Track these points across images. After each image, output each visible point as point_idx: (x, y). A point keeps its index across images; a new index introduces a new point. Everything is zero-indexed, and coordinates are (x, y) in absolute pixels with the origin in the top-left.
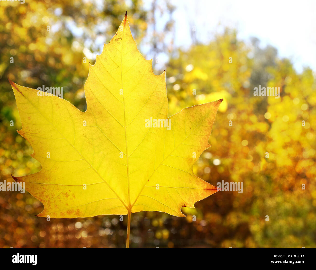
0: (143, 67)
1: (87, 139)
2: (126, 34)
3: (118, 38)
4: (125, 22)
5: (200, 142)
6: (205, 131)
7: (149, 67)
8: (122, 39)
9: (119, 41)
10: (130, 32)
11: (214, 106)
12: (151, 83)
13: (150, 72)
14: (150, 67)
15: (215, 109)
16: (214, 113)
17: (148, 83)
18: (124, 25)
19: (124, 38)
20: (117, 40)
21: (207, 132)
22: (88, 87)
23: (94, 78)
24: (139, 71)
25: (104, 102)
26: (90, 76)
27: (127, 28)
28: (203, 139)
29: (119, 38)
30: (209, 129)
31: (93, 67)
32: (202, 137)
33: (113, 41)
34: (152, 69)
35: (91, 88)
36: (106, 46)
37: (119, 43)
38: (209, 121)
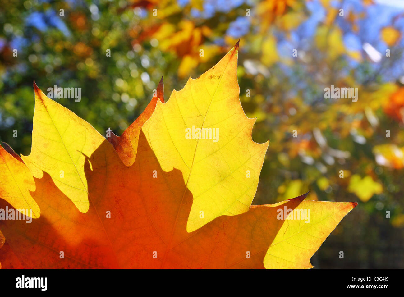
0: (239, 125)
1: (119, 205)
2: (229, 73)
3: (214, 75)
4: (232, 55)
5: (295, 256)
6: (310, 242)
7: (247, 128)
8: (219, 79)
9: (213, 80)
10: (235, 71)
11: (339, 210)
12: (243, 151)
13: (247, 135)
14: (249, 127)
15: (339, 214)
16: (335, 220)
17: (238, 150)
18: (229, 59)
19: (224, 78)
20: (211, 77)
21: (312, 246)
22: (146, 131)
23: (160, 121)
24: (230, 131)
25: (162, 159)
26: (154, 115)
27: (233, 63)
28: (301, 253)
29: (216, 75)
30: (317, 241)
31: (163, 106)
32: (301, 250)
33: (204, 77)
34: (251, 131)
35: (149, 133)
36: (192, 82)
37: (213, 83)
38: (321, 229)
